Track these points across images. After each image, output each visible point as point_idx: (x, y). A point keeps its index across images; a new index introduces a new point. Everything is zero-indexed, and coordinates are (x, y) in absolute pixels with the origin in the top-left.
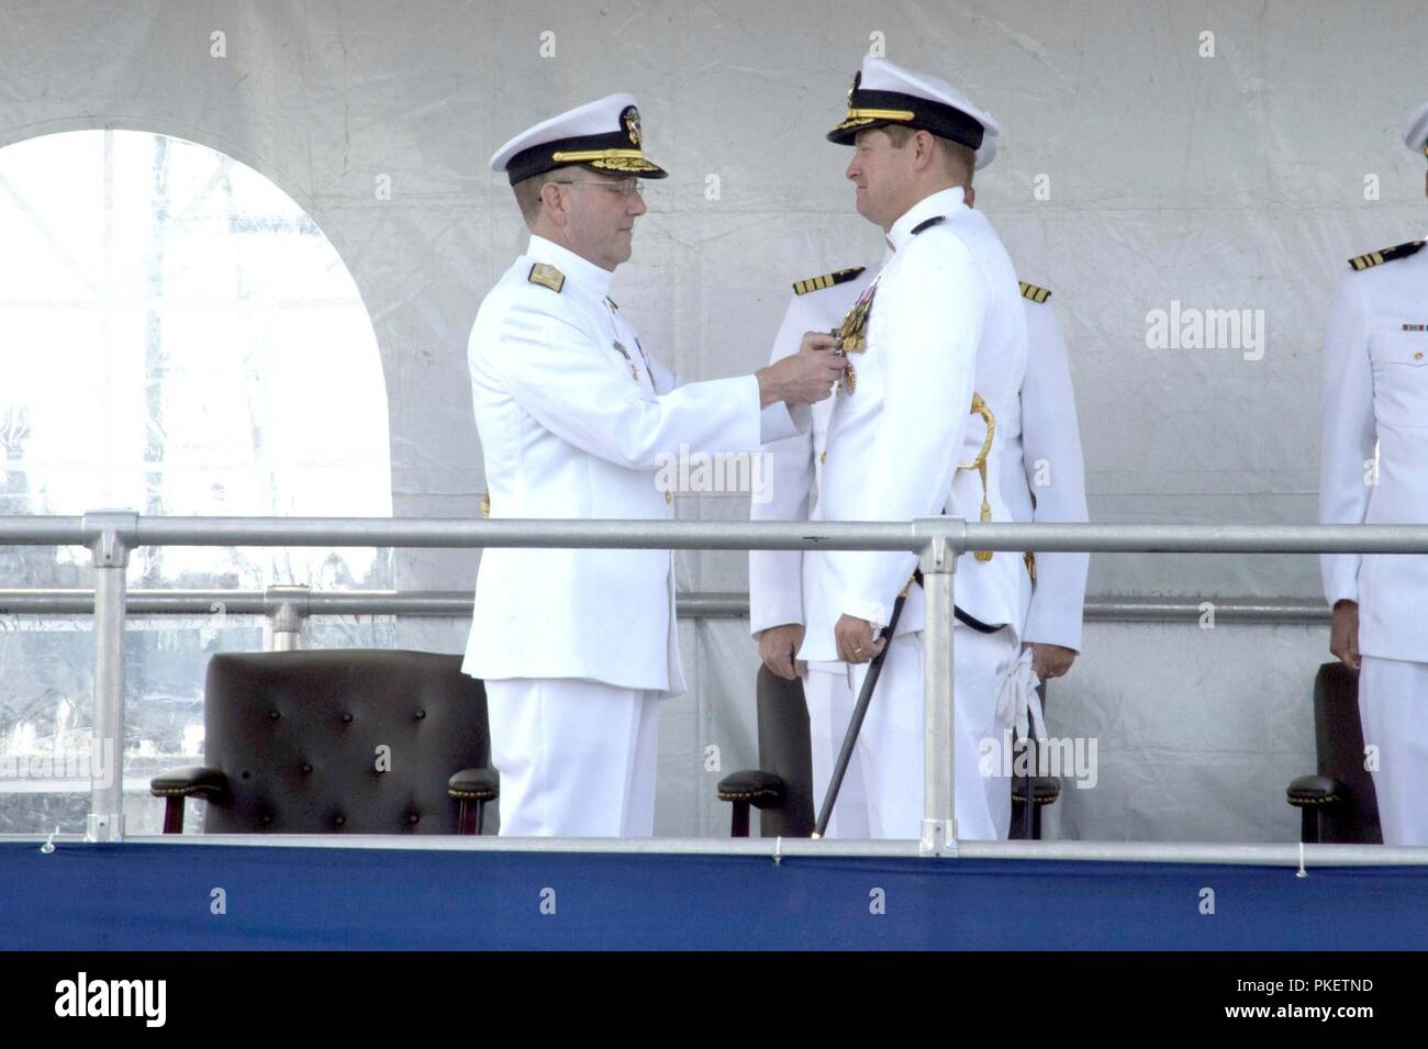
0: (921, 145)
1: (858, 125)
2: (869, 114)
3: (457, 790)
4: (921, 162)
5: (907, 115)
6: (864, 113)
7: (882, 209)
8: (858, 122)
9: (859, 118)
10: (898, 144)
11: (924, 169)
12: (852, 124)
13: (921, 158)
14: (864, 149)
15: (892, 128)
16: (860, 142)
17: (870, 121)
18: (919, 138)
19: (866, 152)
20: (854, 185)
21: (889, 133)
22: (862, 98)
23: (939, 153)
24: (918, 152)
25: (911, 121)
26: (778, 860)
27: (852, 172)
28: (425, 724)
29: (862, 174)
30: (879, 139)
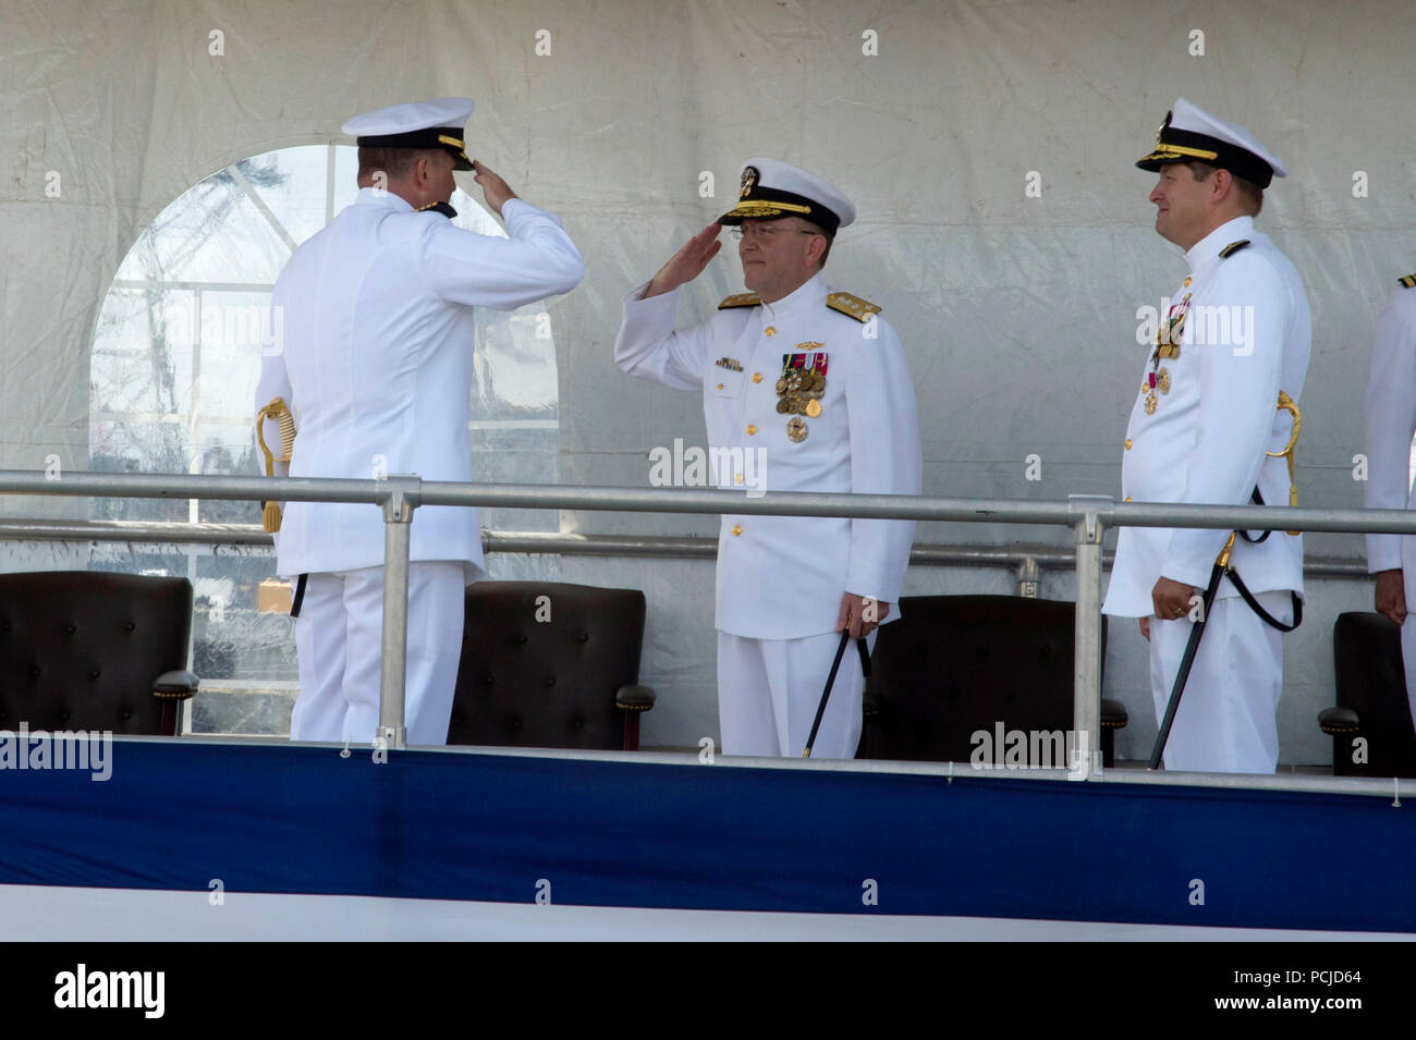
0: (1219, 181)
1: (1166, 159)
2: (1178, 150)
3: (624, 704)
4: (1218, 196)
5: (1211, 155)
6: (1173, 148)
7: (1182, 230)
8: (1167, 156)
9: (1168, 152)
10: (1200, 178)
11: (1221, 201)
12: (1161, 156)
13: (1218, 192)
14: (1169, 178)
15: (1196, 164)
16: (1165, 171)
17: (1178, 156)
18: (1219, 175)
19: (1170, 181)
20: (1155, 207)
21: (1193, 169)
22: (1170, 135)
23: (1235, 192)
24: (1216, 187)
25: (1213, 161)
26: (950, 780)
27: (1154, 197)
28: (588, 645)
29: (1164, 198)
30: (1184, 173)
